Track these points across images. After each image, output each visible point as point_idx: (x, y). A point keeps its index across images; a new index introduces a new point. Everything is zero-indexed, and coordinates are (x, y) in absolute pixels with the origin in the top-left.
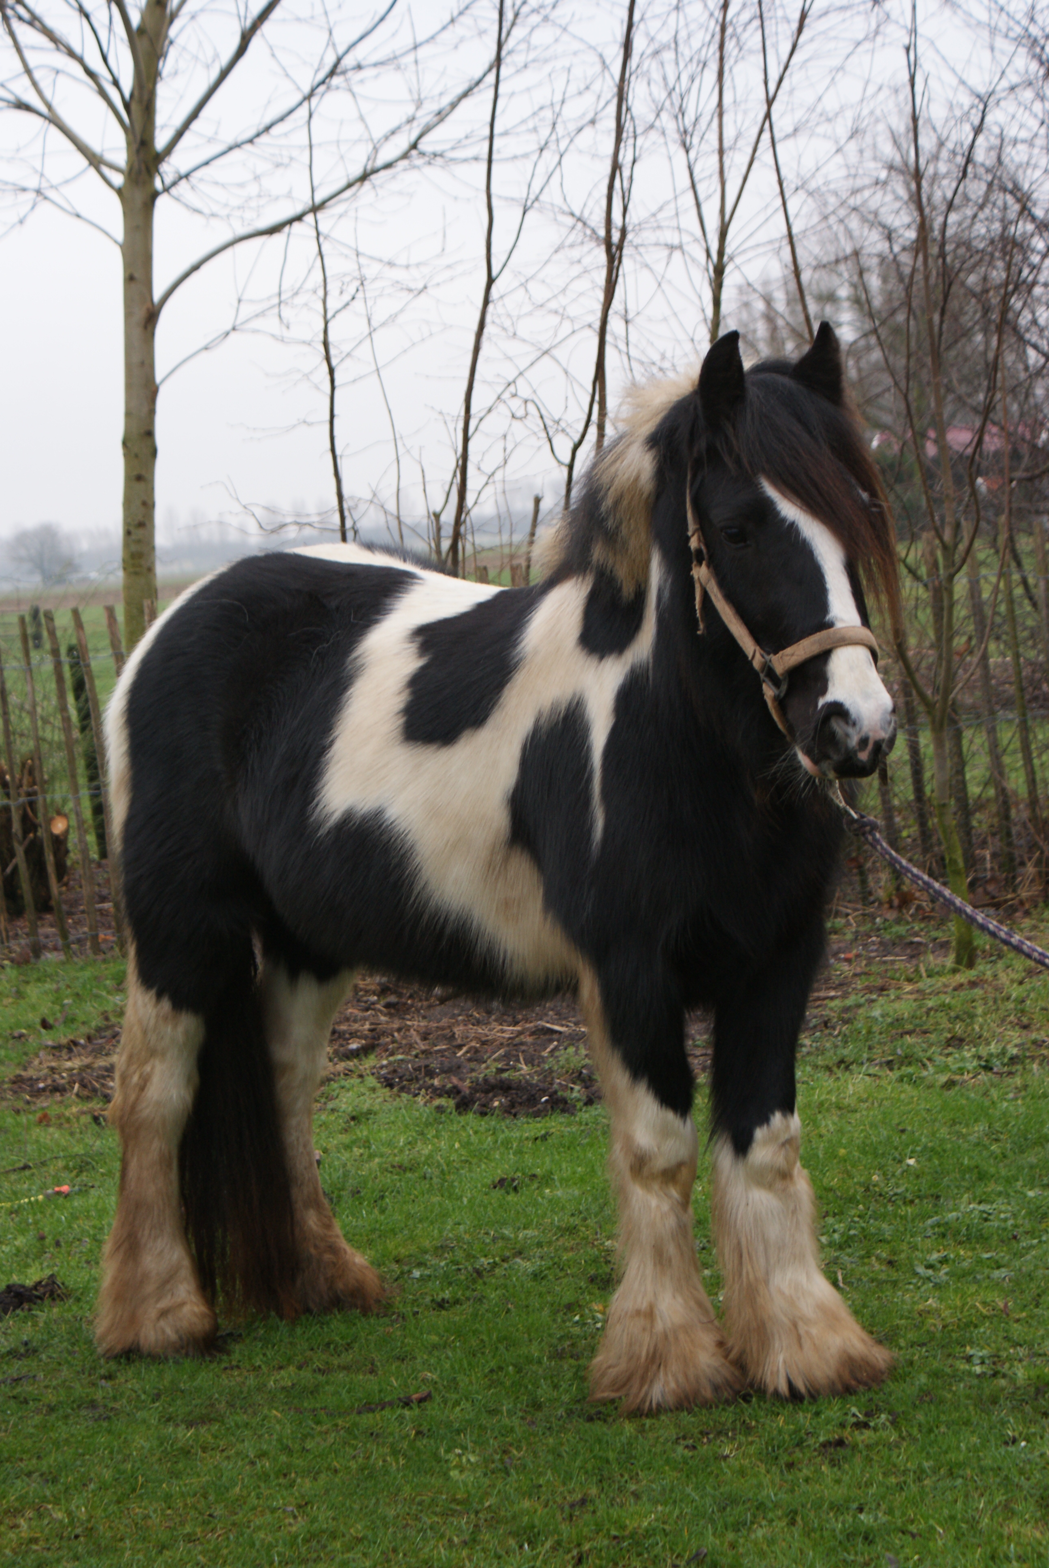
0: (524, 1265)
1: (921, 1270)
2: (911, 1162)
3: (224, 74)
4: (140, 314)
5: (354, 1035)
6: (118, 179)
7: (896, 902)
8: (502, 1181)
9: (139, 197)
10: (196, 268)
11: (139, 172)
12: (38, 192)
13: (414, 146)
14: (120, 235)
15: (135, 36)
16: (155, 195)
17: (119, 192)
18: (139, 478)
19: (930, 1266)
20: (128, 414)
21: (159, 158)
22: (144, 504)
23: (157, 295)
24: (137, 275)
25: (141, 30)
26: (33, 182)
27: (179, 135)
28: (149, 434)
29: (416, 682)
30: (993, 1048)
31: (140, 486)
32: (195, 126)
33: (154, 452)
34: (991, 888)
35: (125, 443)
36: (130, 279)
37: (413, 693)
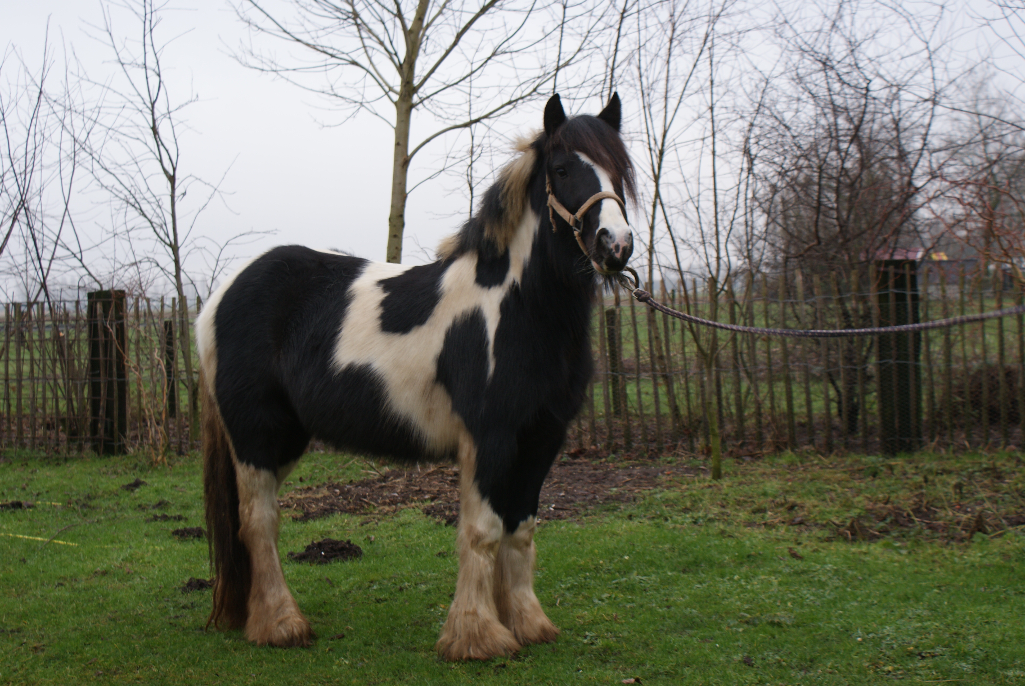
0: (423, 587)
1: (596, 601)
2: (626, 558)
3: (448, 52)
4: (401, 160)
5: (429, 492)
6: (396, 98)
7: (705, 451)
8: (440, 554)
9: (405, 107)
10: (428, 141)
11: (405, 96)
12: (361, 103)
13: (535, 90)
14: (395, 124)
15: (408, 33)
16: (413, 106)
17: (396, 103)
18: (395, 236)
19: (602, 600)
20: (392, 206)
21: (415, 90)
22: (397, 248)
23: (410, 152)
24: (401, 143)
25: (411, 31)
26: (358, 99)
27: (425, 79)
28: (401, 216)
29: (384, 303)
30: (701, 514)
31: (395, 240)
32: (433, 75)
33: (403, 225)
34: (750, 448)
35: (390, 219)
36: (397, 144)
37: (385, 309)
